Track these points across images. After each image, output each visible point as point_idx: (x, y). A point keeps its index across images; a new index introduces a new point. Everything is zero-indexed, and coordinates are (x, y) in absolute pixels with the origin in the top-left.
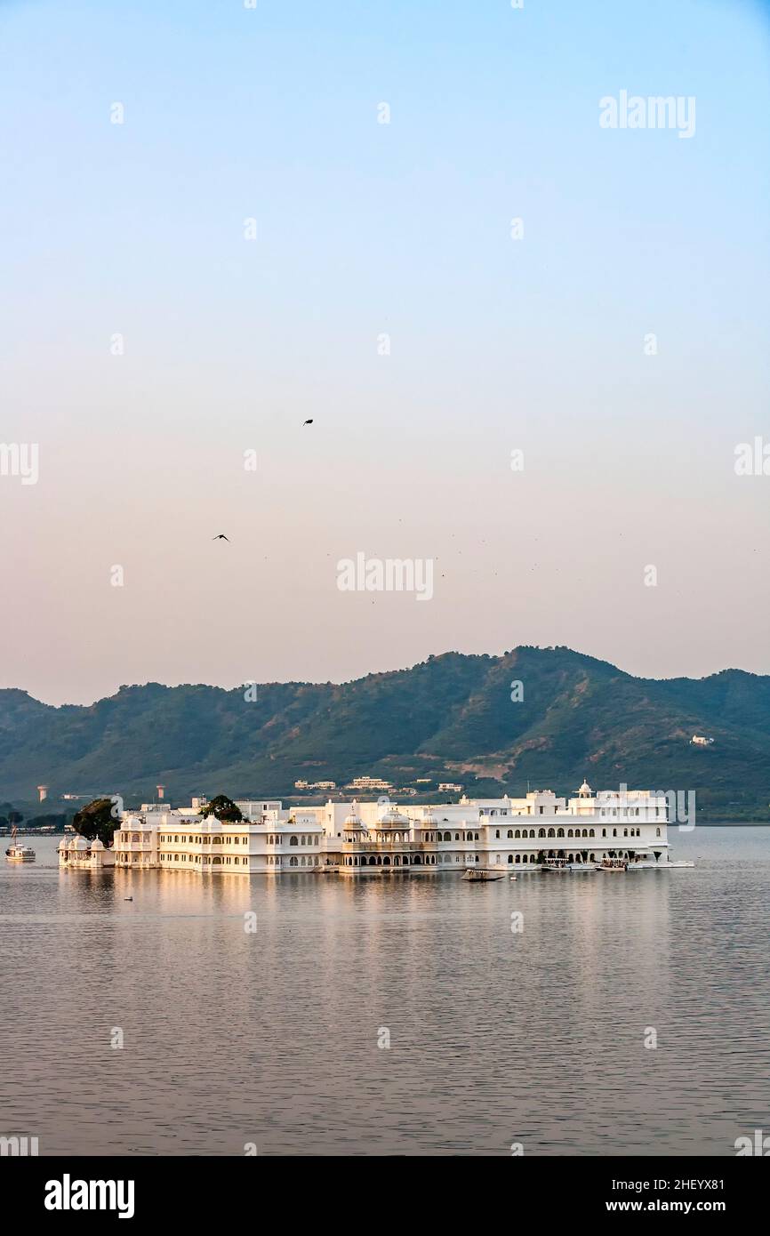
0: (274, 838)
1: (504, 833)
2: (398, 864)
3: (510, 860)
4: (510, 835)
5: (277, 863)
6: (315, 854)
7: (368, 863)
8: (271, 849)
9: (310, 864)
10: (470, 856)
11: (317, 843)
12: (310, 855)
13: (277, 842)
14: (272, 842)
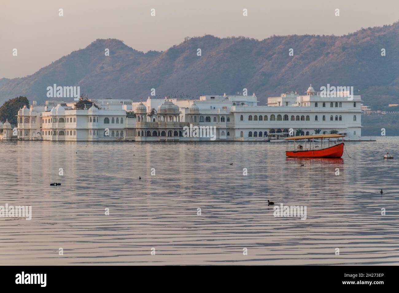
0: (92, 119)
1: (246, 117)
2: (171, 136)
3: (250, 134)
4: (250, 118)
5: (94, 134)
6: (120, 129)
7: (152, 135)
8: (90, 125)
9: (117, 135)
10: (223, 132)
11: (122, 122)
12: (117, 130)
13: (94, 121)
14: (91, 121)
